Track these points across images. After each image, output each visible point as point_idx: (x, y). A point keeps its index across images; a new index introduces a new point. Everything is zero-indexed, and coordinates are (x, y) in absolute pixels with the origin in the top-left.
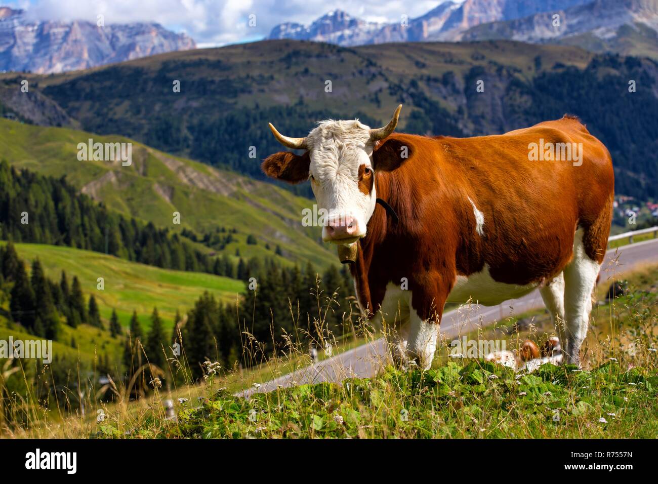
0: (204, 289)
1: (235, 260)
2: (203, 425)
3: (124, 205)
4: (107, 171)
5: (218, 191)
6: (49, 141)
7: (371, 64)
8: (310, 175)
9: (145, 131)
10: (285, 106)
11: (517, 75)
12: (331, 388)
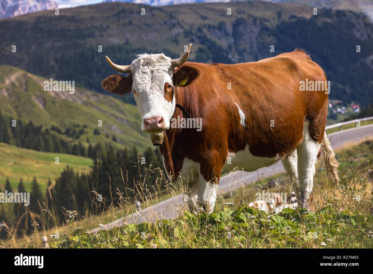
0: (66, 164)
1: (86, 145)
3: (13, 111)
4: (2, 89)
5: (74, 100)
7: (172, 17)
8: (133, 90)
9: (26, 62)
10: (116, 45)
11: (266, 23)
12: (149, 226)
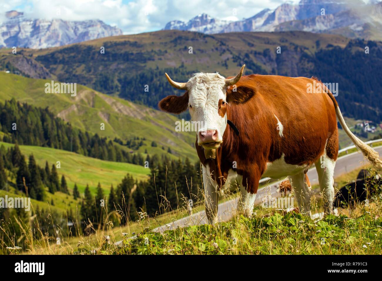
0: (127, 172)
1: (144, 156)
2: (137, 248)
3: (82, 124)
4: (72, 104)
5: (135, 116)
6: (39, 87)
7: (223, 44)
8: (189, 105)
9: (94, 82)
10: (173, 68)
11: (306, 51)
12: (209, 228)
